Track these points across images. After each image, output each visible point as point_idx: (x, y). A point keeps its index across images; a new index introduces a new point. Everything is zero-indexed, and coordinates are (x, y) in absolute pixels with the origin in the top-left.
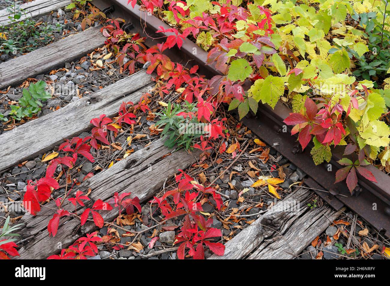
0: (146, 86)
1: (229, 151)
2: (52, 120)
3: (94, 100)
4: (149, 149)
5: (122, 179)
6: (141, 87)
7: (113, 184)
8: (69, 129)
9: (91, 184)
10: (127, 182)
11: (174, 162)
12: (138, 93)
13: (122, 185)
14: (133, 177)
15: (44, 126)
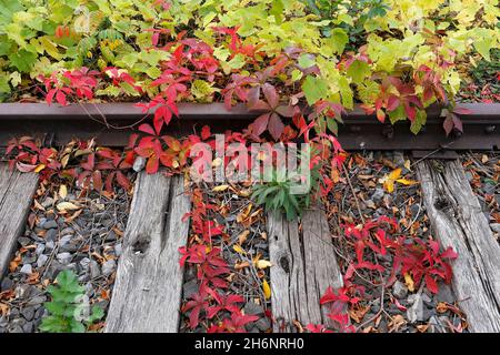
0: (171, 186)
1: (336, 180)
2: (129, 307)
3: (141, 245)
4: (276, 238)
5: (301, 284)
6: (167, 193)
7: (303, 296)
8: (168, 297)
9: (287, 317)
10: (310, 281)
11: (314, 227)
12: (176, 199)
13: (311, 289)
14: (308, 272)
15: (132, 321)
